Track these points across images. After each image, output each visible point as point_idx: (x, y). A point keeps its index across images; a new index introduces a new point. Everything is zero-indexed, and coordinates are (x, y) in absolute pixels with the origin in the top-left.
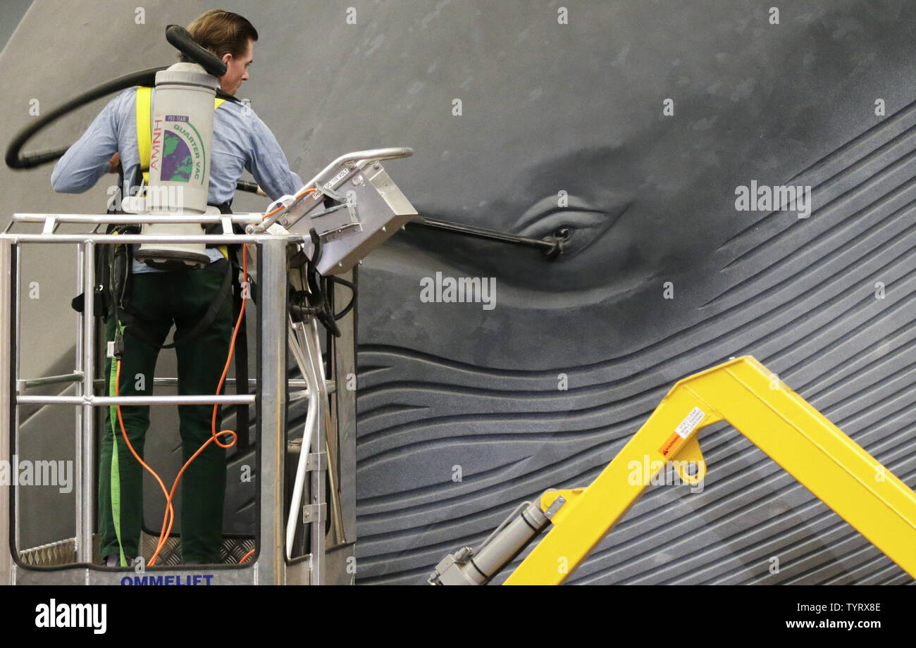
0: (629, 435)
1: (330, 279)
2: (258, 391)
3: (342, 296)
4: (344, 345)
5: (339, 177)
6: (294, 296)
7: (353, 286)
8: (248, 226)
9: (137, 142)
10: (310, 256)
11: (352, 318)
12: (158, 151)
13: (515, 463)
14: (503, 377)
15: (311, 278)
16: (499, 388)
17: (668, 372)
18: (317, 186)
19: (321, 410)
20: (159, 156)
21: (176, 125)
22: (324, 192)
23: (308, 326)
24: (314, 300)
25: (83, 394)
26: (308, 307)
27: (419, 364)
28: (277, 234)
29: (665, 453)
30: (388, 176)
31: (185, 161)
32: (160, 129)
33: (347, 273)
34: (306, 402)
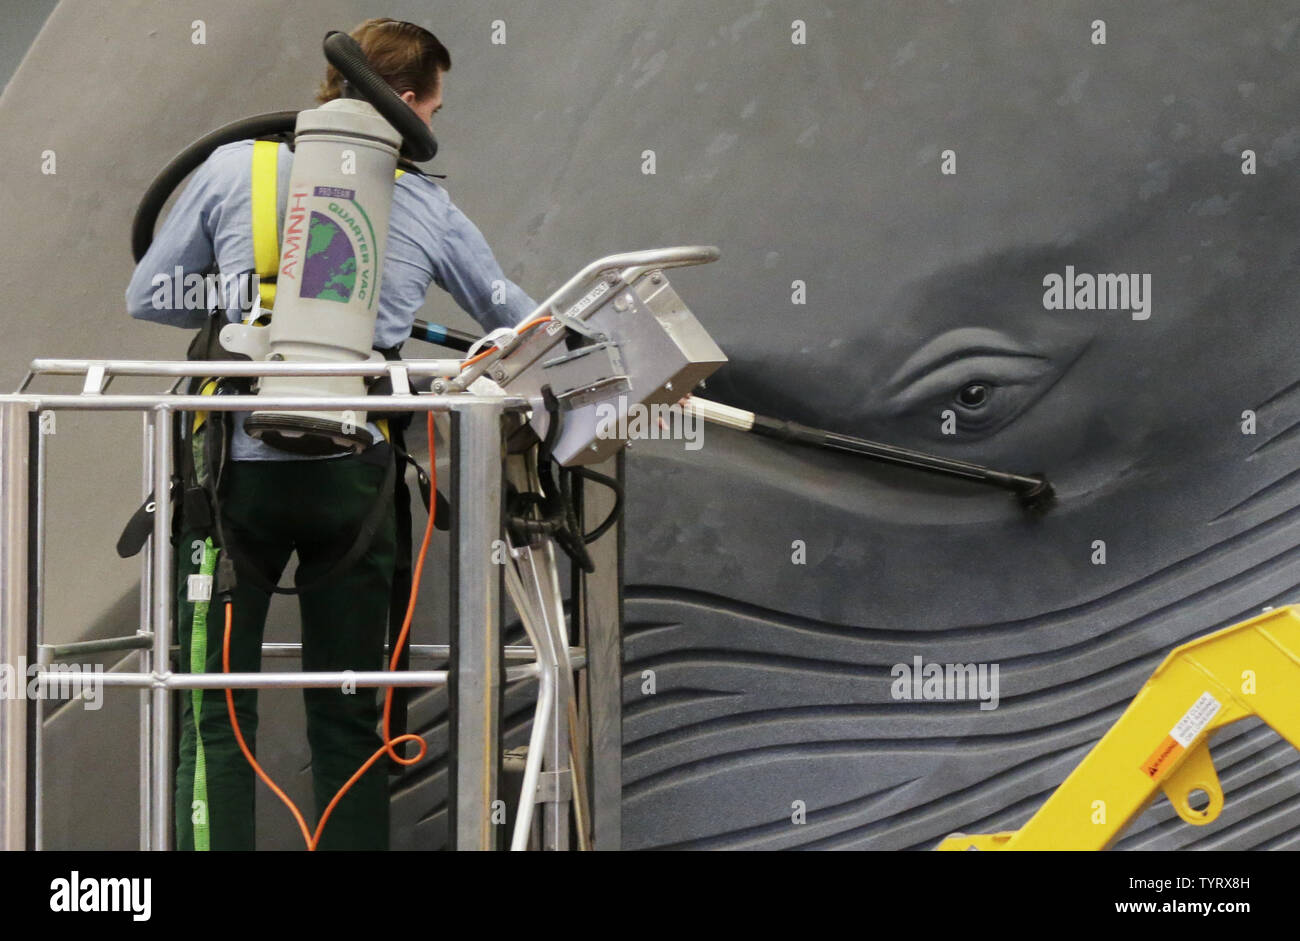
0: (1090, 741)
1: (577, 473)
2: (451, 664)
3: (598, 502)
4: (601, 586)
5: (592, 298)
6: (514, 502)
7: (616, 485)
8: (436, 382)
9: (250, 230)
10: (542, 434)
11: (615, 539)
12: (297, 247)
13: (890, 789)
14: (871, 642)
15: (544, 471)
16: (862, 660)
17: (1157, 632)
18: (554, 311)
19: (560, 697)
20: (300, 256)
21: (332, 204)
22: (566, 323)
23: (539, 553)
24: (549, 508)
25: (152, 669)
26: (539, 521)
27: (729, 619)
28: (485, 396)
29: (1153, 772)
30: (677, 297)
31: (344, 267)
32: (302, 209)
33: (607, 462)
34: (534, 683)
